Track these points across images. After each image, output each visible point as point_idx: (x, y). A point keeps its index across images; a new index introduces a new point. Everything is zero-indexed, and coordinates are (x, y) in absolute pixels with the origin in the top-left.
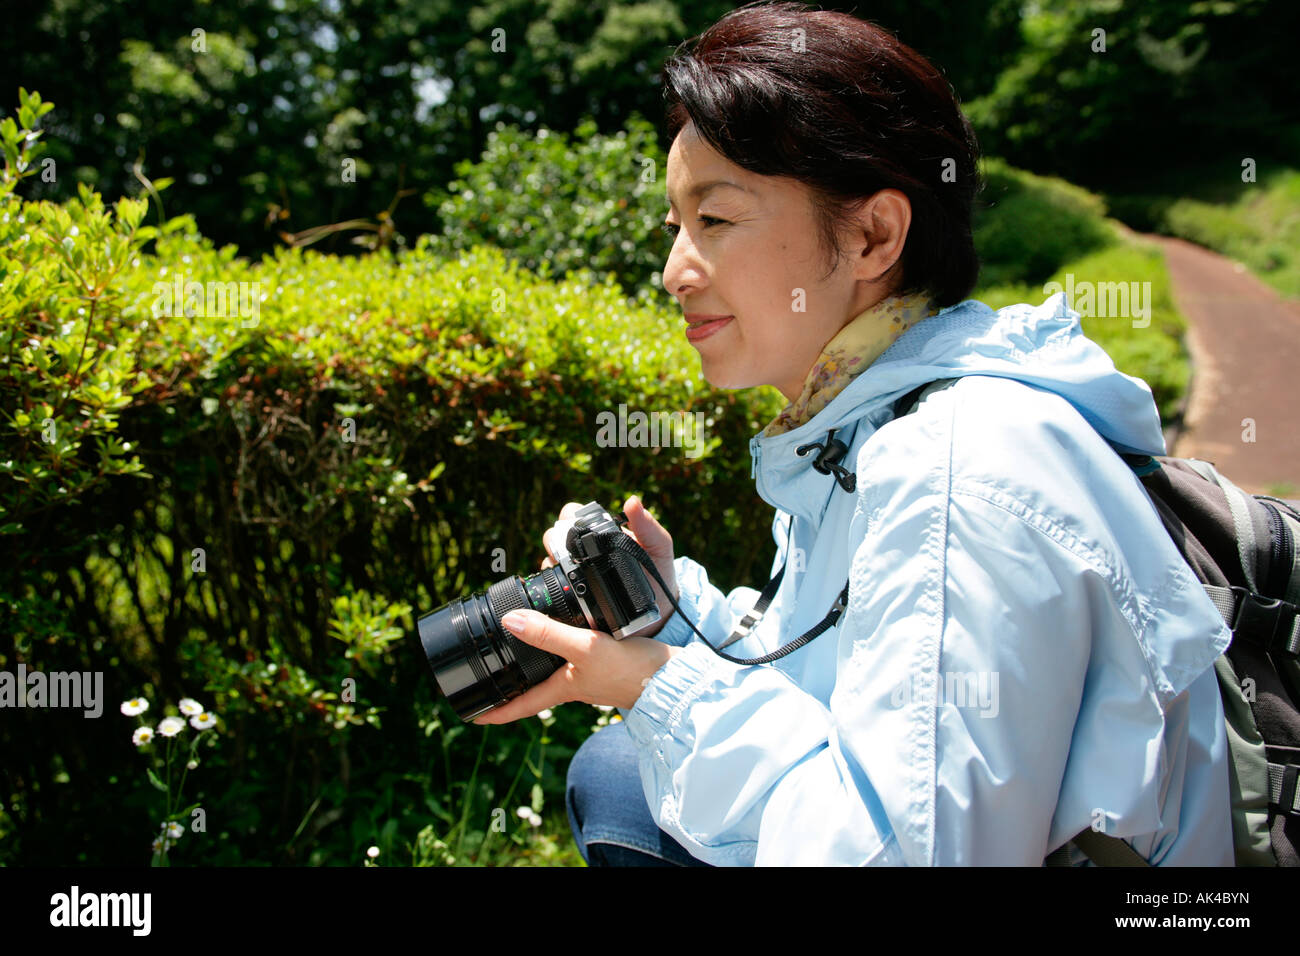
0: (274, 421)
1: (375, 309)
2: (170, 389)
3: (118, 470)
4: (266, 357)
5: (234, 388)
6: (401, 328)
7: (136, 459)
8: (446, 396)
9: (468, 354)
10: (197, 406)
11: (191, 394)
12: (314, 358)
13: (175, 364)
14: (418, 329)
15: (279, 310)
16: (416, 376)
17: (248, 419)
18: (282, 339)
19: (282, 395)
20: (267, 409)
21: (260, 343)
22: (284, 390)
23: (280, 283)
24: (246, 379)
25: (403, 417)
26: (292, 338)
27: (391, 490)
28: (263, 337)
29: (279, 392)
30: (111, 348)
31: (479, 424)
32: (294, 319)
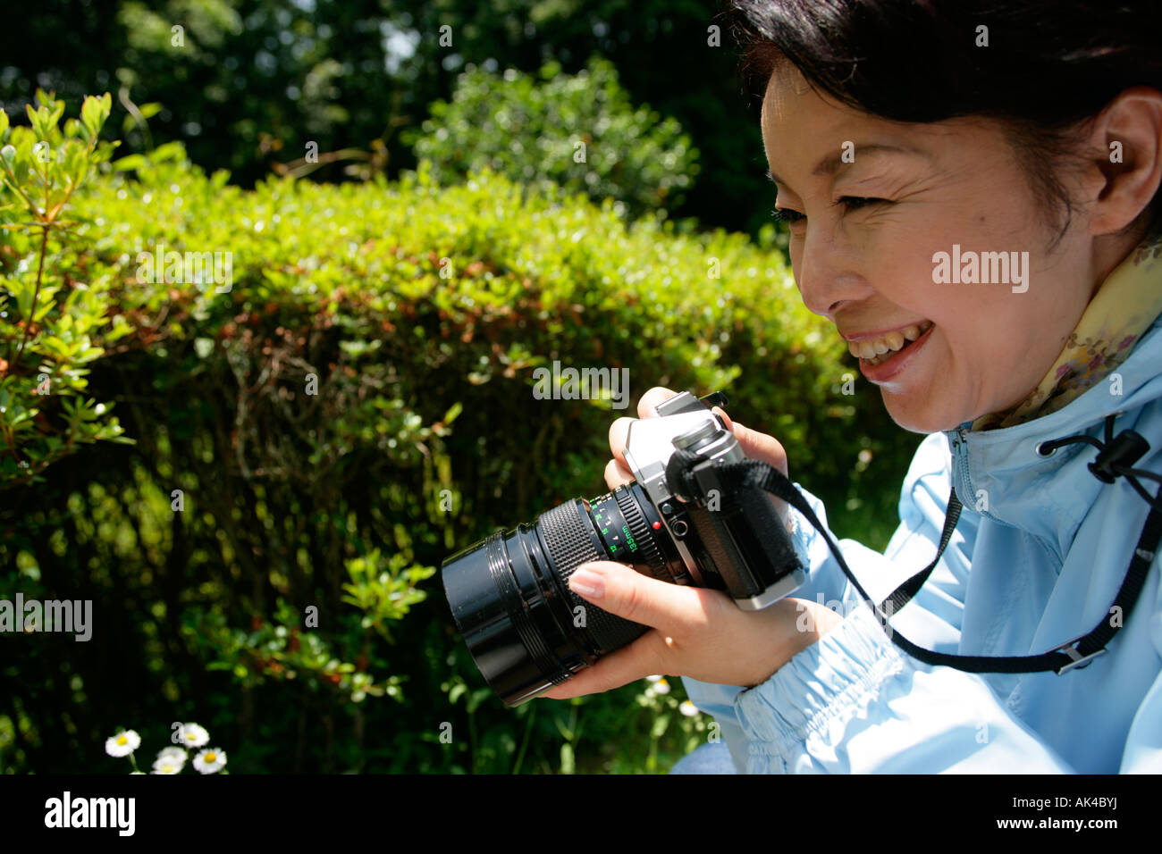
0: (276, 365)
1: (378, 238)
2: (158, 332)
3: (93, 436)
4: (264, 293)
5: (230, 327)
6: (407, 257)
7: (115, 421)
8: (457, 330)
9: (481, 284)
10: (190, 348)
11: (182, 336)
12: (317, 292)
13: (161, 303)
14: (425, 257)
15: (276, 240)
16: (425, 309)
17: (246, 362)
18: (282, 272)
19: (283, 336)
20: (267, 351)
21: (257, 277)
22: (286, 328)
23: (276, 211)
24: (243, 318)
25: (411, 354)
26: (291, 271)
27: (403, 435)
28: (259, 270)
29: (280, 331)
30: (81, 287)
31: (495, 360)
32: (293, 250)
